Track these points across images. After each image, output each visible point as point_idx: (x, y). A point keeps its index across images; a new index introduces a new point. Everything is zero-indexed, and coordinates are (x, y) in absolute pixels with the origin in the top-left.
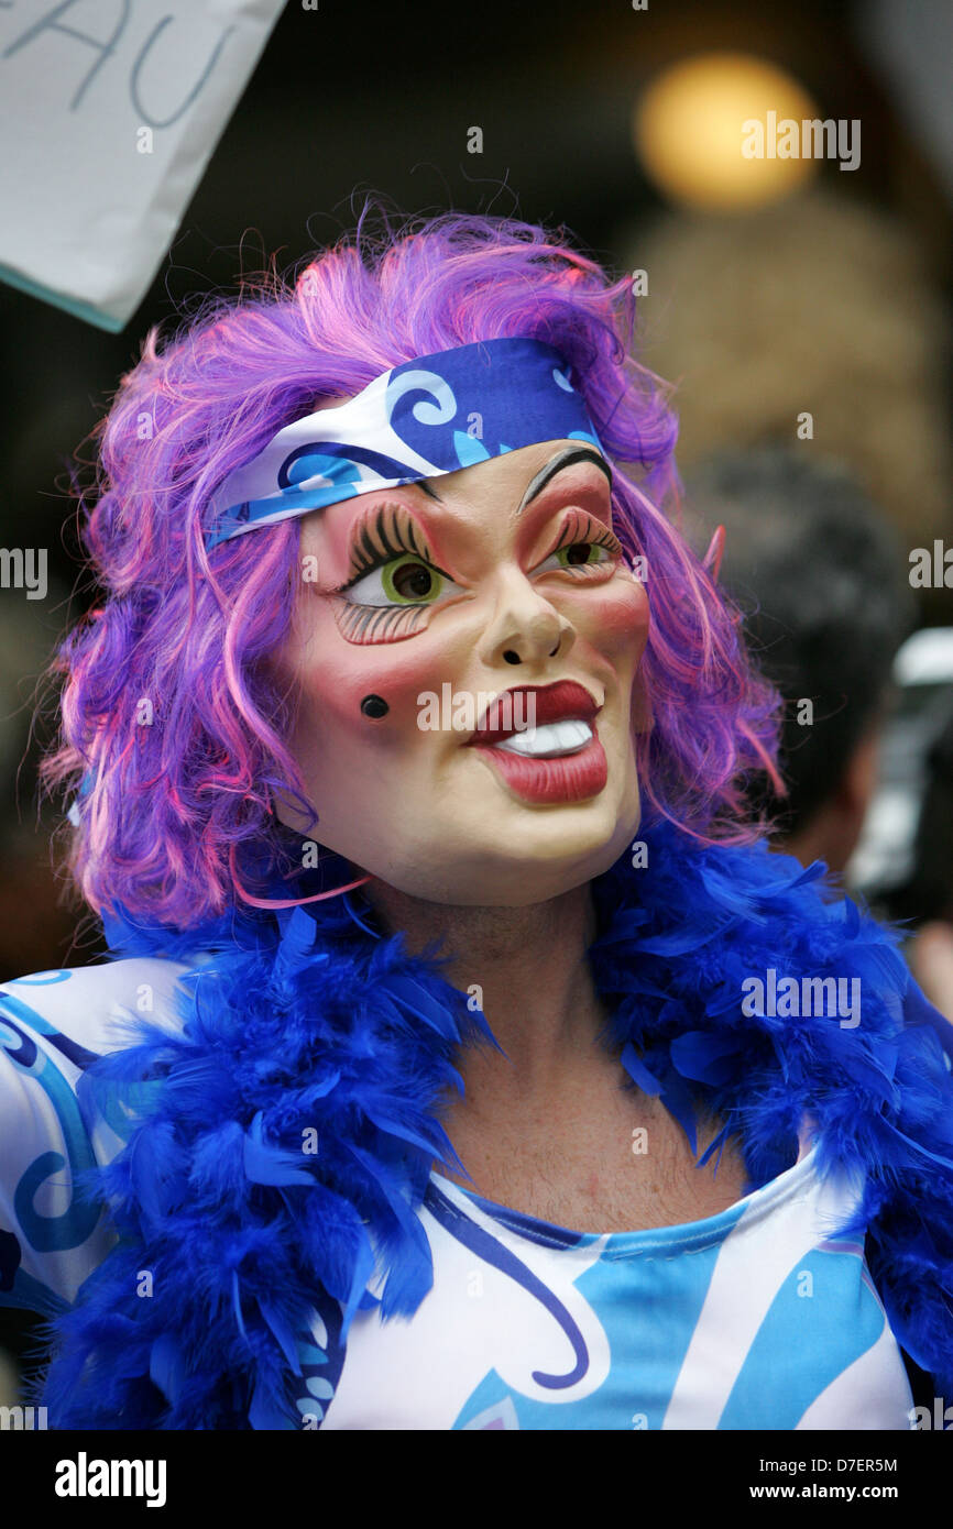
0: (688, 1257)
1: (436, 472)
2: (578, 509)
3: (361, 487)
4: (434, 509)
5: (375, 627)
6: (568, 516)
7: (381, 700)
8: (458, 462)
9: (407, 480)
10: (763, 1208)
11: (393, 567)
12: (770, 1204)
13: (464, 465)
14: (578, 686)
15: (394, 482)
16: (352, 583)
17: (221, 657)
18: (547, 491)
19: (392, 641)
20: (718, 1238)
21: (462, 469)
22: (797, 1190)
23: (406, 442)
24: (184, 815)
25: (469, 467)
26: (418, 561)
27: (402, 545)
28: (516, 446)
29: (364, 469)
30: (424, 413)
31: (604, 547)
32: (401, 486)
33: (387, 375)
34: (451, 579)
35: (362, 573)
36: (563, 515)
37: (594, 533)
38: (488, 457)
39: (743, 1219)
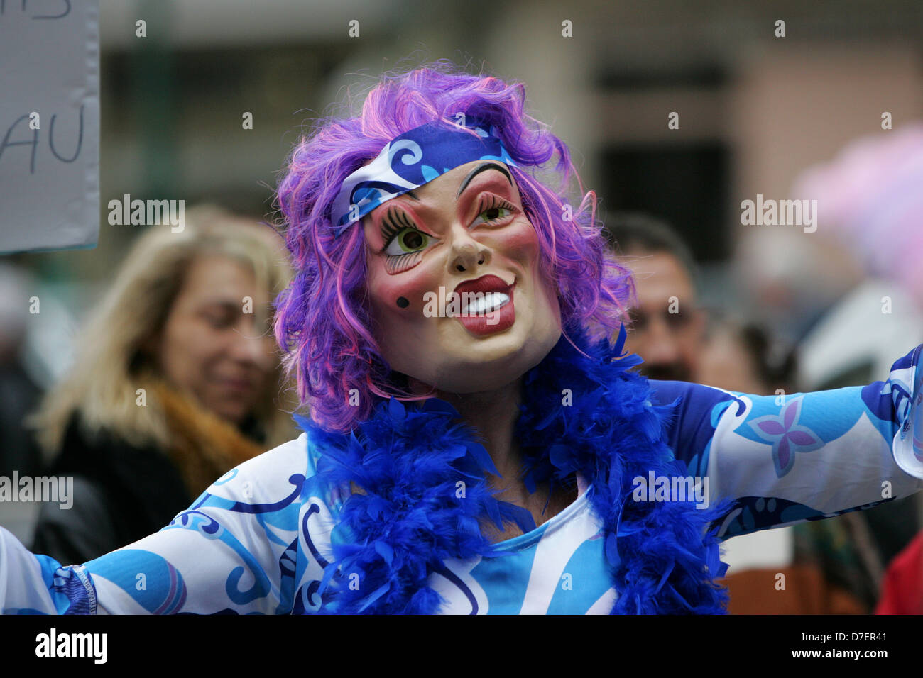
0: (521, 552)
1: (415, 186)
2: (488, 193)
3: (382, 200)
4: (416, 204)
5: (399, 265)
6: (482, 196)
7: (405, 299)
8: (424, 180)
9: (401, 193)
10: (558, 524)
11: (402, 235)
12: (562, 521)
13: (428, 181)
14: (495, 277)
15: (395, 195)
16: (386, 246)
17: (336, 292)
18: (470, 186)
19: (406, 270)
20: (537, 541)
21: (427, 183)
22: (577, 513)
23: (399, 175)
24: (331, 371)
25: (430, 182)
26: (412, 230)
27: (402, 223)
28: (452, 168)
29: (382, 191)
30: (407, 160)
31: (505, 208)
32: (399, 196)
33: (389, 145)
34: (431, 236)
35: (389, 241)
36: (480, 196)
37: (498, 202)
38: (438, 175)
39: (547, 530)
